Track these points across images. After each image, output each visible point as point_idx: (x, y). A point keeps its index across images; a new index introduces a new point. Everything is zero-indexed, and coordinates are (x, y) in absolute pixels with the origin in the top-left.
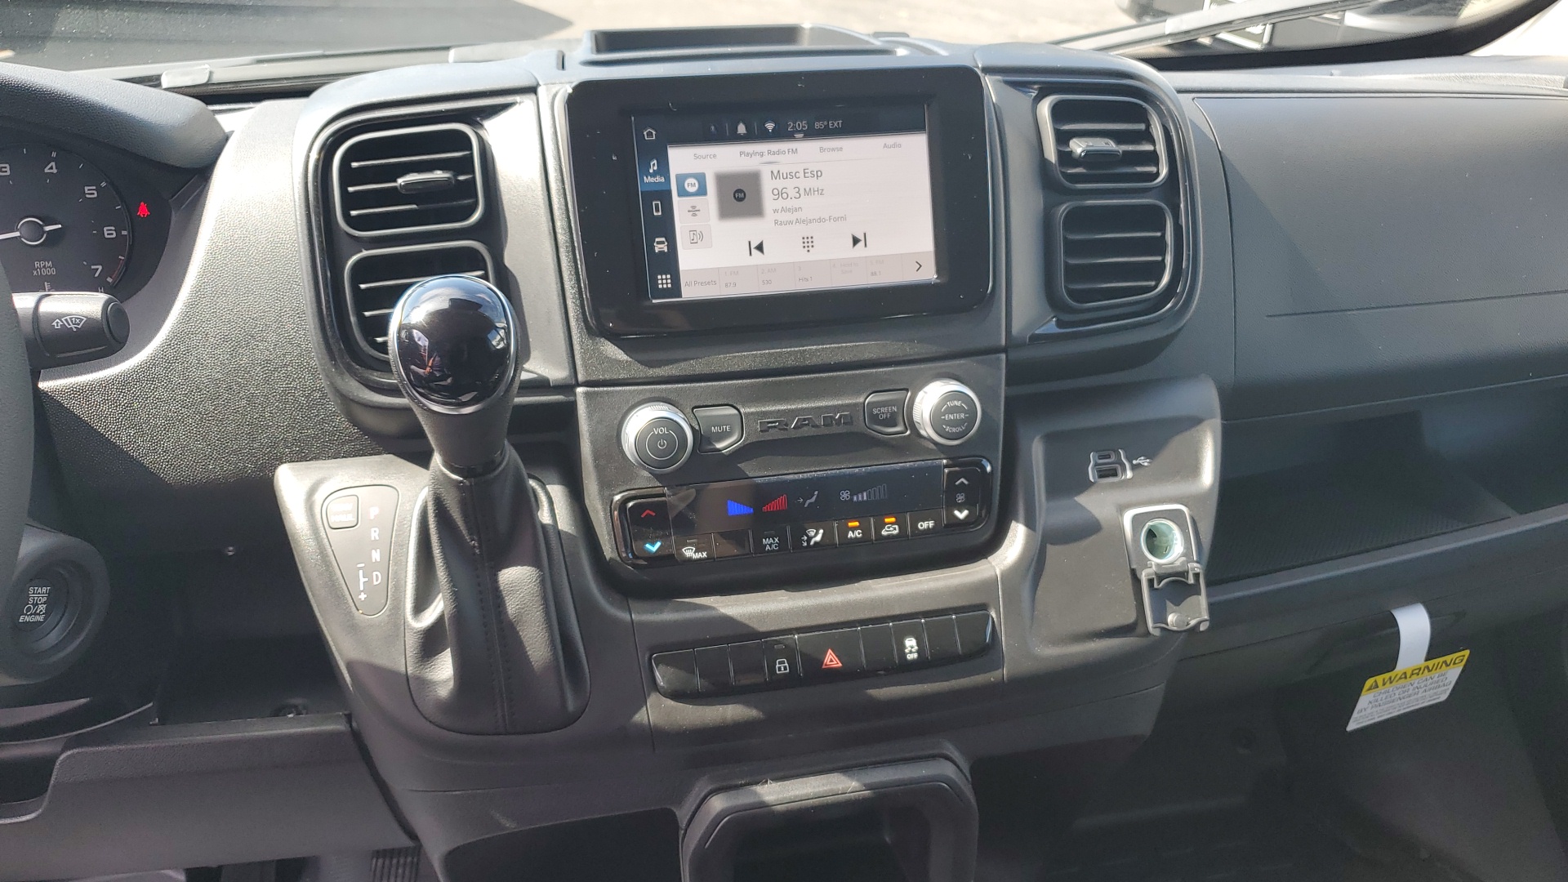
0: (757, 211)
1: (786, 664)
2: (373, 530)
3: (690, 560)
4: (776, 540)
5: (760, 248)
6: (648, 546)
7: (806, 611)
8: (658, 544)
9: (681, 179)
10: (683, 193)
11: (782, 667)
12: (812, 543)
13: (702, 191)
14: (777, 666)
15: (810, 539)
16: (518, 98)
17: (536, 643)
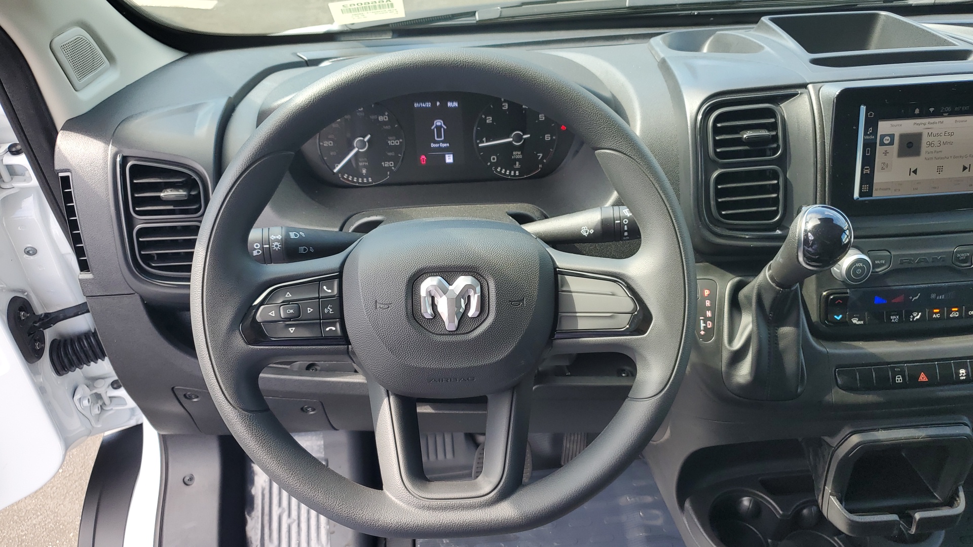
0: (917, 153)
1: (901, 378)
2: (707, 301)
3: (855, 324)
4: (897, 317)
5: (915, 172)
6: (835, 317)
7: (911, 353)
8: (841, 316)
9: (883, 136)
10: (882, 144)
11: (899, 379)
12: (915, 319)
13: (892, 143)
14: (897, 379)
15: (914, 317)
16: (799, 91)
17: (790, 361)
